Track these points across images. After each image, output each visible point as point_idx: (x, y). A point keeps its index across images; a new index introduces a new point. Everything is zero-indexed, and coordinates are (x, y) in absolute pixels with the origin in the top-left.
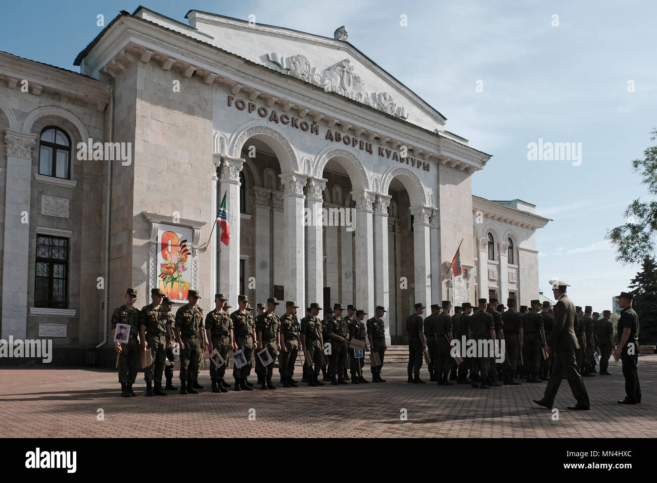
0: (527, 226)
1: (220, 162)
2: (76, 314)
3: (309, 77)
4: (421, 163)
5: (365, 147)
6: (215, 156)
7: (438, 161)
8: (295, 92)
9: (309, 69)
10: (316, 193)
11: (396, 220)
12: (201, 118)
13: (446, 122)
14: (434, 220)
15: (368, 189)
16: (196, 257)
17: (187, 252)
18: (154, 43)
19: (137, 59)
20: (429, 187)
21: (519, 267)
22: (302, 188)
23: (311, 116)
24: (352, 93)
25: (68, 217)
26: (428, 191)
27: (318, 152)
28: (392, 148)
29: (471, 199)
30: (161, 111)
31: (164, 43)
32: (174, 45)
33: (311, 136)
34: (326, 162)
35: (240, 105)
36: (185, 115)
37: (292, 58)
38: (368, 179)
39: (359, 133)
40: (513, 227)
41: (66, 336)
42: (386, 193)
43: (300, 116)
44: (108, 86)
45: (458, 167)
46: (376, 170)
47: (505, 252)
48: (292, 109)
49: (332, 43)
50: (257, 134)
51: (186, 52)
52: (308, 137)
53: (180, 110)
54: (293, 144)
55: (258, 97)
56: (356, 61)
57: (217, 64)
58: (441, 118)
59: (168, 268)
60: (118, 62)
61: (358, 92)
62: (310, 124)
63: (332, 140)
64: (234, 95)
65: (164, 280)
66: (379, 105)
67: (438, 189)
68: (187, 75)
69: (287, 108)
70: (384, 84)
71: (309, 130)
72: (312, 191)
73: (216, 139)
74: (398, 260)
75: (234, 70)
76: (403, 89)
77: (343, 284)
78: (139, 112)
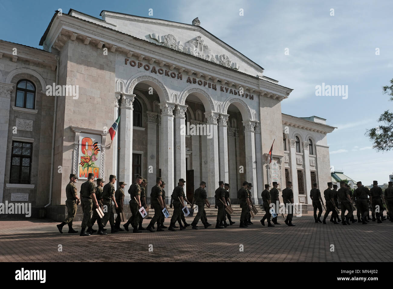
0: (321, 132)
1: (120, 97)
2: (35, 187)
3: (175, 47)
4: (248, 95)
5: (212, 86)
6: (117, 93)
7: (259, 94)
8: (166, 55)
9: (176, 42)
10: (181, 113)
11: (236, 130)
12: (108, 72)
13: (264, 71)
14: (257, 129)
15: (214, 111)
16: (104, 152)
17: (98, 149)
18: (77, 29)
19: (68, 38)
20: (253, 109)
21: (316, 157)
22: (172, 110)
23: (177, 69)
24: (203, 55)
25: (32, 130)
26: (253, 112)
27: (182, 90)
28: (229, 87)
29: (281, 116)
30: (83, 68)
31: (83, 29)
32: (90, 30)
33: (177, 81)
34: (187, 95)
35: (133, 64)
36: (98, 70)
37: (165, 36)
38: (214, 105)
39: (207, 78)
40: (312, 133)
41: (28, 200)
42: (226, 113)
43: (170, 69)
44: (56, 56)
45: (272, 97)
46: (219, 100)
47: (307, 148)
48: (165, 65)
49: (190, 27)
50: (143, 80)
51: (97, 33)
52: (176, 81)
53: (95, 67)
54: (166, 86)
55: (143, 59)
56: (205, 37)
57: (116, 40)
58: (261, 69)
59: (85, 159)
60: (59, 41)
61: (207, 54)
62: (177, 74)
63: (191, 83)
64: (129, 58)
65: (82, 166)
66: (220, 62)
67: (260, 110)
68: (99, 47)
69: (162, 65)
70: (224, 50)
71: (176, 77)
72: (178, 113)
73: (117, 84)
74: (238, 153)
75: (127, 43)
76: (235, 52)
77: (203, 168)
78: (69, 68)
